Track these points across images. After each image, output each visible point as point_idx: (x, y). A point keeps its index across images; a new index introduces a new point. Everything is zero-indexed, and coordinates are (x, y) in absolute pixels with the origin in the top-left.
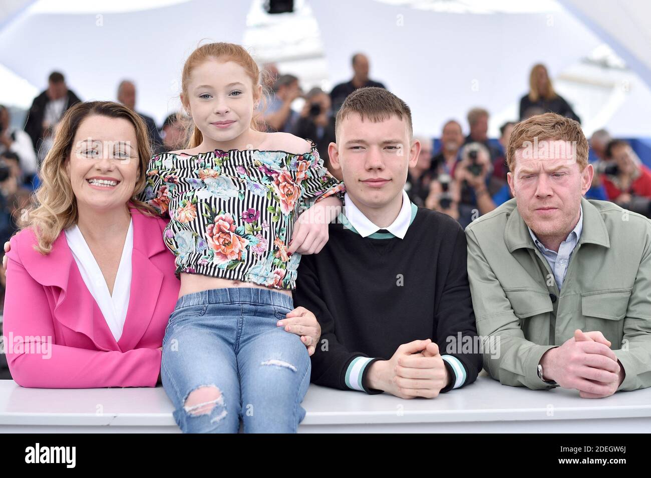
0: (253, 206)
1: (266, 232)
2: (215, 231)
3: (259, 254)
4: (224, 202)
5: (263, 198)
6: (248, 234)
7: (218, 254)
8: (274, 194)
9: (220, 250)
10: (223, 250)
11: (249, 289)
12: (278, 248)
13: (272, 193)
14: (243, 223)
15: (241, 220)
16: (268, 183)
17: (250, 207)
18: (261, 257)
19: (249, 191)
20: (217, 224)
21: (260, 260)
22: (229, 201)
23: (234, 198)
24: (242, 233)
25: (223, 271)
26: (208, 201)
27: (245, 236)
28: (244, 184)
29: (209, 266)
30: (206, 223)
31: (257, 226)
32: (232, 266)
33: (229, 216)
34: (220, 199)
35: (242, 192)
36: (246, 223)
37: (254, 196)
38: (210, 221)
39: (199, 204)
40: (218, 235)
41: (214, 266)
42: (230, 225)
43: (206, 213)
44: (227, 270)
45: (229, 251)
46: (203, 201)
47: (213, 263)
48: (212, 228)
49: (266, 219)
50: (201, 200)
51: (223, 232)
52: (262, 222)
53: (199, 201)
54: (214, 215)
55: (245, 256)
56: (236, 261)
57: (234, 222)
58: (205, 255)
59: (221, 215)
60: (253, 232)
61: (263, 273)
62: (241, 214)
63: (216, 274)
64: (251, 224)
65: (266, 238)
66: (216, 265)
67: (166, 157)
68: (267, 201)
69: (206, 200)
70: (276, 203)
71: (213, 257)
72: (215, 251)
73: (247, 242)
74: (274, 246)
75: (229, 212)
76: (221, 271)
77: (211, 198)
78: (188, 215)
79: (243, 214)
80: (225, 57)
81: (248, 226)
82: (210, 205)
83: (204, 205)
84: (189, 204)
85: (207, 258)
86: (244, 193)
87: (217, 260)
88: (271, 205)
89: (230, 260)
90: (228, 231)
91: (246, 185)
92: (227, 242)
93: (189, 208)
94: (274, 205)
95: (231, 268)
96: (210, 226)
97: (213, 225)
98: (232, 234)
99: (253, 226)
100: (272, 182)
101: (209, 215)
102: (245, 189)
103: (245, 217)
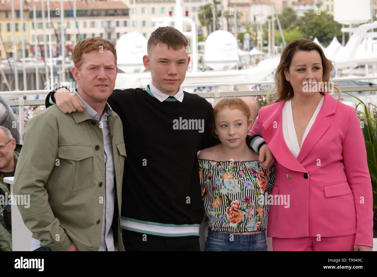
0: (247, 195)
1: (253, 206)
2: (230, 210)
3: (250, 217)
4: (234, 195)
5: (252, 190)
6: (245, 209)
7: (232, 221)
8: (257, 186)
9: (232, 220)
10: (234, 220)
11: (247, 235)
12: (258, 212)
13: (256, 186)
14: (243, 204)
15: (242, 203)
16: (254, 179)
17: (246, 196)
18: (250, 218)
19: (245, 188)
20: (232, 206)
21: (250, 219)
22: (237, 194)
23: (239, 193)
24: (242, 209)
25: (235, 229)
26: (227, 195)
27: (244, 210)
28: (243, 183)
29: (228, 227)
30: (226, 206)
31: (249, 204)
32: (239, 226)
33: (237, 201)
34: (232, 194)
35: (242, 189)
36: (244, 204)
37: (248, 190)
38: (228, 205)
39: (223, 197)
40: (231, 212)
41: (230, 227)
42: (238, 205)
43: (227, 201)
44: (237, 228)
45: (237, 220)
46: (225, 195)
47: (230, 226)
48: (229, 209)
49: (253, 200)
50: (224, 195)
51: (235, 211)
52: (251, 202)
53: (223, 195)
54: (230, 202)
55: (243, 220)
56: (240, 223)
57: (240, 204)
58: (225, 222)
59: (233, 202)
60: (247, 208)
61: (252, 225)
62: (242, 200)
63: (232, 231)
64: (246, 204)
65: (253, 208)
66: (232, 227)
67: (205, 162)
68: (254, 190)
69: (226, 194)
70: (258, 190)
71: (229, 223)
72: (230, 220)
73: (244, 213)
74: (256, 212)
75: (237, 199)
76: (234, 229)
77: (228, 193)
78: (218, 203)
79: (243, 200)
80: (233, 106)
81: (245, 205)
82: (228, 197)
83: (225, 197)
84: (218, 197)
85: (227, 224)
86: (243, 189)
87: (231, 225)
88: (256, 192)
89: (237, 224)
90: (237, 210)
91: (244, 184)
92: (236, 215)
93: (218, 199)
94: (257, 192)
95: (239, 227)
96: (228, 208)
97: (229, 207)
98: (239, 210)
99: (247, 205)
100: (256, 178)
101: (228, 202)
102: (243, 187)
103: (244, 201)
